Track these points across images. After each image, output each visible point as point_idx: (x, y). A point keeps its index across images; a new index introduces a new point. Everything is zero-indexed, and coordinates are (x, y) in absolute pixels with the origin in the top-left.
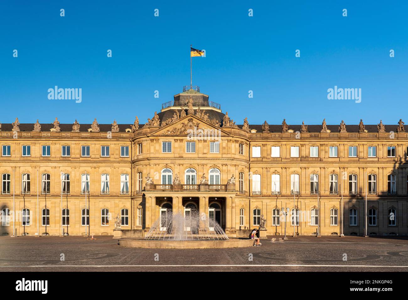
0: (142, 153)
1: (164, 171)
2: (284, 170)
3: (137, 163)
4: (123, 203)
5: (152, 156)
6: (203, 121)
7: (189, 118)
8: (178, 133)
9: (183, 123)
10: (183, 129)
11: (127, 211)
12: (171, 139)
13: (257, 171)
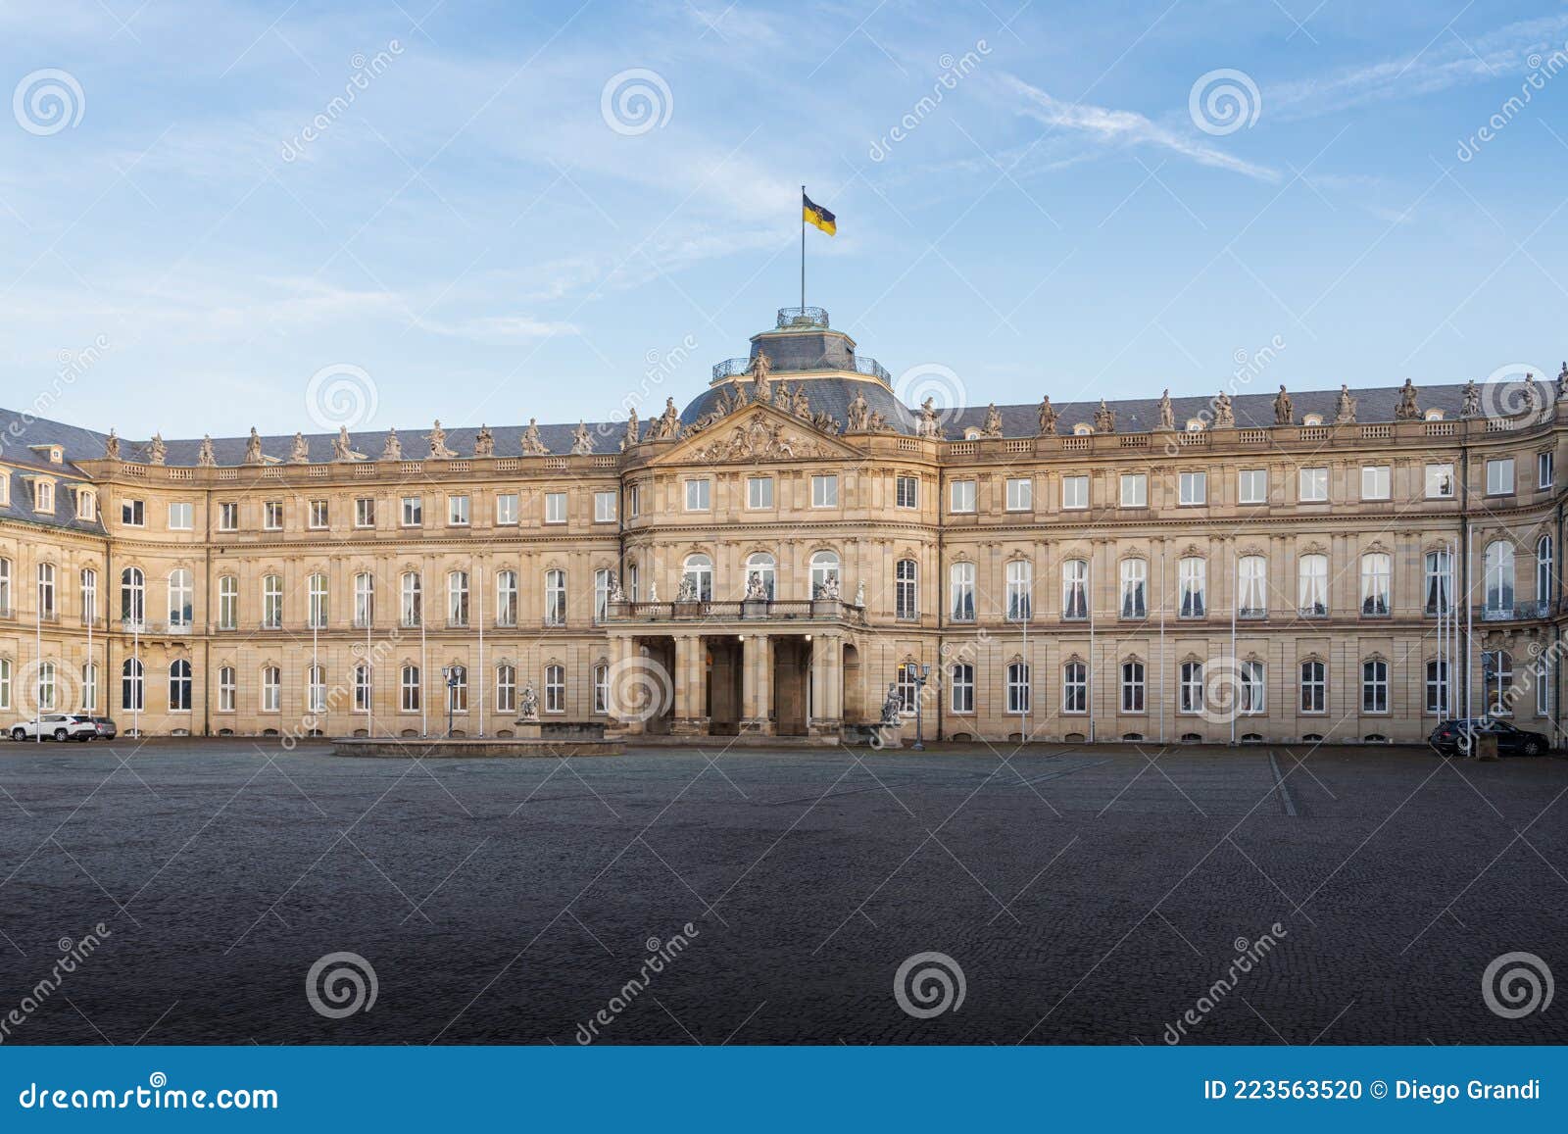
0: (638, 512)
1: (692, 563)
2: (1041, 548)
3: (629, 539)
5: (658, 520)
6: (791, 419)
8: (726, 456)
9: (738, 428)
10: (738, 442)
12: (709, 473)
13: (962, 554)
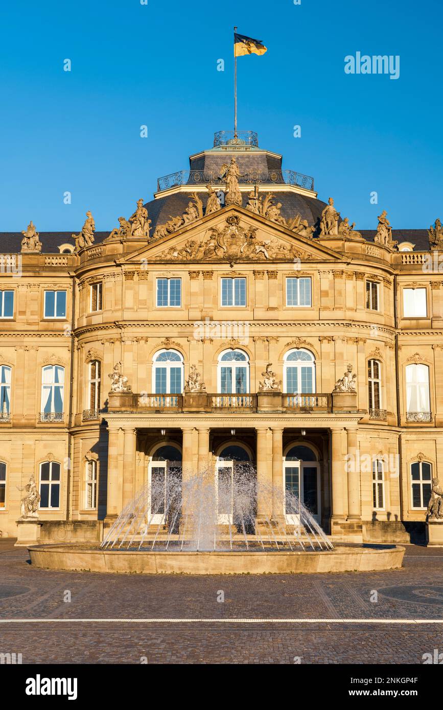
0: (101, 308)
1: (161, 358)
3: (88, 334)
4: (45, 446)
5: (128, 315)
6: (267, 222)
7: (230, 214)
8: (200, 255)
9: (212, 229)
10: (213, 243)
11: (56, 467)
12: (181, 272)
13: (417, 356)
